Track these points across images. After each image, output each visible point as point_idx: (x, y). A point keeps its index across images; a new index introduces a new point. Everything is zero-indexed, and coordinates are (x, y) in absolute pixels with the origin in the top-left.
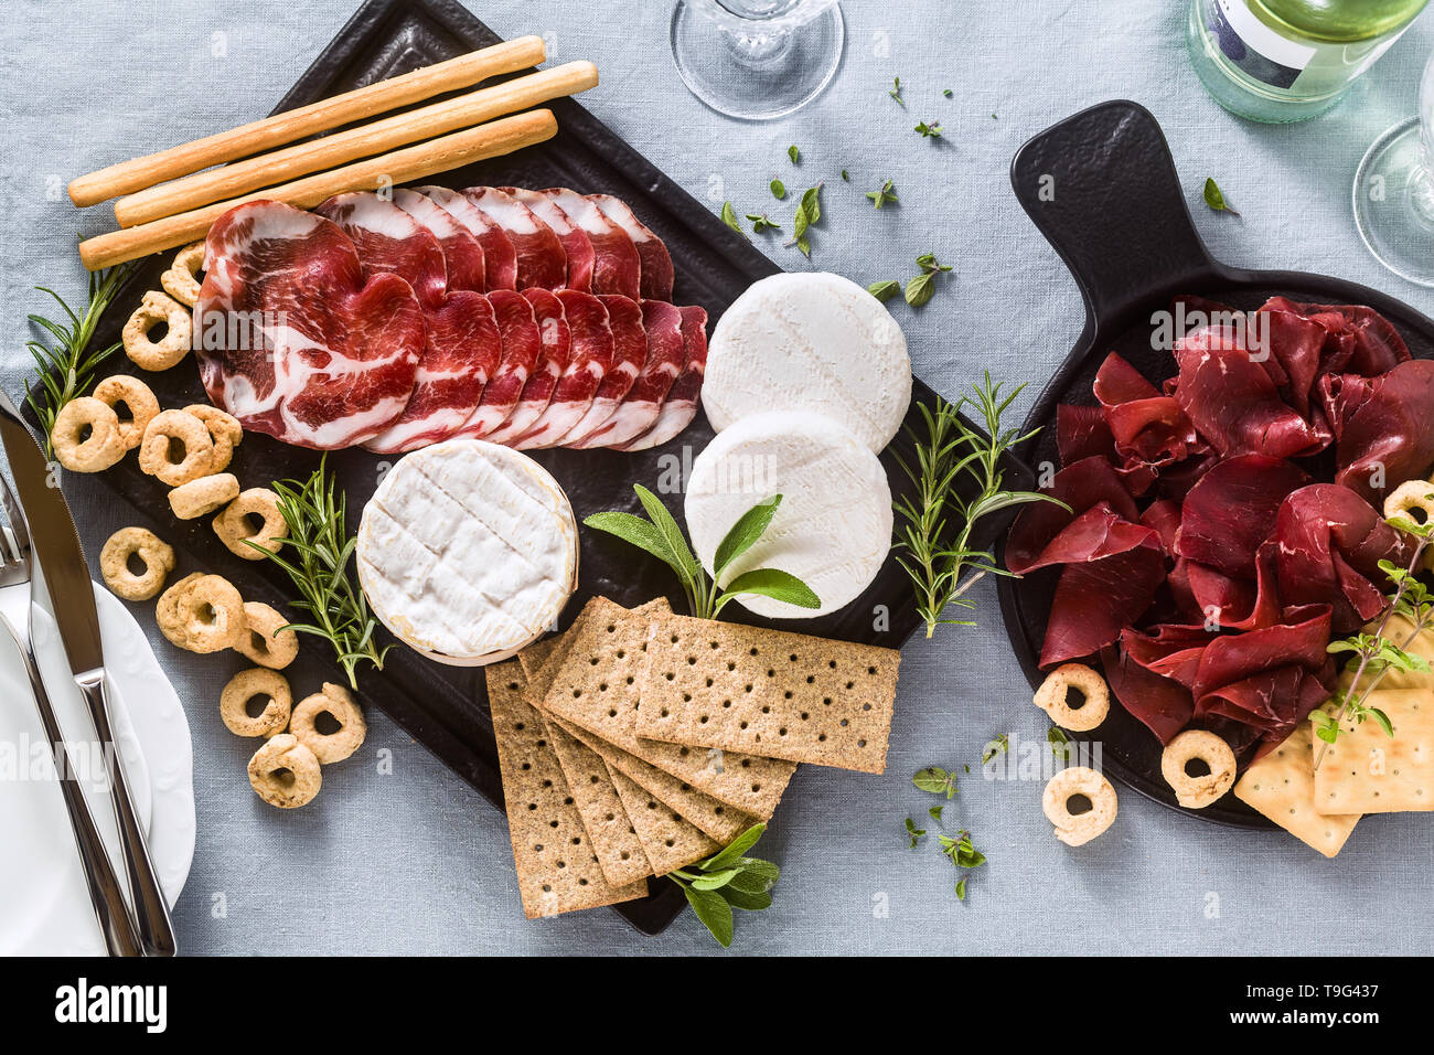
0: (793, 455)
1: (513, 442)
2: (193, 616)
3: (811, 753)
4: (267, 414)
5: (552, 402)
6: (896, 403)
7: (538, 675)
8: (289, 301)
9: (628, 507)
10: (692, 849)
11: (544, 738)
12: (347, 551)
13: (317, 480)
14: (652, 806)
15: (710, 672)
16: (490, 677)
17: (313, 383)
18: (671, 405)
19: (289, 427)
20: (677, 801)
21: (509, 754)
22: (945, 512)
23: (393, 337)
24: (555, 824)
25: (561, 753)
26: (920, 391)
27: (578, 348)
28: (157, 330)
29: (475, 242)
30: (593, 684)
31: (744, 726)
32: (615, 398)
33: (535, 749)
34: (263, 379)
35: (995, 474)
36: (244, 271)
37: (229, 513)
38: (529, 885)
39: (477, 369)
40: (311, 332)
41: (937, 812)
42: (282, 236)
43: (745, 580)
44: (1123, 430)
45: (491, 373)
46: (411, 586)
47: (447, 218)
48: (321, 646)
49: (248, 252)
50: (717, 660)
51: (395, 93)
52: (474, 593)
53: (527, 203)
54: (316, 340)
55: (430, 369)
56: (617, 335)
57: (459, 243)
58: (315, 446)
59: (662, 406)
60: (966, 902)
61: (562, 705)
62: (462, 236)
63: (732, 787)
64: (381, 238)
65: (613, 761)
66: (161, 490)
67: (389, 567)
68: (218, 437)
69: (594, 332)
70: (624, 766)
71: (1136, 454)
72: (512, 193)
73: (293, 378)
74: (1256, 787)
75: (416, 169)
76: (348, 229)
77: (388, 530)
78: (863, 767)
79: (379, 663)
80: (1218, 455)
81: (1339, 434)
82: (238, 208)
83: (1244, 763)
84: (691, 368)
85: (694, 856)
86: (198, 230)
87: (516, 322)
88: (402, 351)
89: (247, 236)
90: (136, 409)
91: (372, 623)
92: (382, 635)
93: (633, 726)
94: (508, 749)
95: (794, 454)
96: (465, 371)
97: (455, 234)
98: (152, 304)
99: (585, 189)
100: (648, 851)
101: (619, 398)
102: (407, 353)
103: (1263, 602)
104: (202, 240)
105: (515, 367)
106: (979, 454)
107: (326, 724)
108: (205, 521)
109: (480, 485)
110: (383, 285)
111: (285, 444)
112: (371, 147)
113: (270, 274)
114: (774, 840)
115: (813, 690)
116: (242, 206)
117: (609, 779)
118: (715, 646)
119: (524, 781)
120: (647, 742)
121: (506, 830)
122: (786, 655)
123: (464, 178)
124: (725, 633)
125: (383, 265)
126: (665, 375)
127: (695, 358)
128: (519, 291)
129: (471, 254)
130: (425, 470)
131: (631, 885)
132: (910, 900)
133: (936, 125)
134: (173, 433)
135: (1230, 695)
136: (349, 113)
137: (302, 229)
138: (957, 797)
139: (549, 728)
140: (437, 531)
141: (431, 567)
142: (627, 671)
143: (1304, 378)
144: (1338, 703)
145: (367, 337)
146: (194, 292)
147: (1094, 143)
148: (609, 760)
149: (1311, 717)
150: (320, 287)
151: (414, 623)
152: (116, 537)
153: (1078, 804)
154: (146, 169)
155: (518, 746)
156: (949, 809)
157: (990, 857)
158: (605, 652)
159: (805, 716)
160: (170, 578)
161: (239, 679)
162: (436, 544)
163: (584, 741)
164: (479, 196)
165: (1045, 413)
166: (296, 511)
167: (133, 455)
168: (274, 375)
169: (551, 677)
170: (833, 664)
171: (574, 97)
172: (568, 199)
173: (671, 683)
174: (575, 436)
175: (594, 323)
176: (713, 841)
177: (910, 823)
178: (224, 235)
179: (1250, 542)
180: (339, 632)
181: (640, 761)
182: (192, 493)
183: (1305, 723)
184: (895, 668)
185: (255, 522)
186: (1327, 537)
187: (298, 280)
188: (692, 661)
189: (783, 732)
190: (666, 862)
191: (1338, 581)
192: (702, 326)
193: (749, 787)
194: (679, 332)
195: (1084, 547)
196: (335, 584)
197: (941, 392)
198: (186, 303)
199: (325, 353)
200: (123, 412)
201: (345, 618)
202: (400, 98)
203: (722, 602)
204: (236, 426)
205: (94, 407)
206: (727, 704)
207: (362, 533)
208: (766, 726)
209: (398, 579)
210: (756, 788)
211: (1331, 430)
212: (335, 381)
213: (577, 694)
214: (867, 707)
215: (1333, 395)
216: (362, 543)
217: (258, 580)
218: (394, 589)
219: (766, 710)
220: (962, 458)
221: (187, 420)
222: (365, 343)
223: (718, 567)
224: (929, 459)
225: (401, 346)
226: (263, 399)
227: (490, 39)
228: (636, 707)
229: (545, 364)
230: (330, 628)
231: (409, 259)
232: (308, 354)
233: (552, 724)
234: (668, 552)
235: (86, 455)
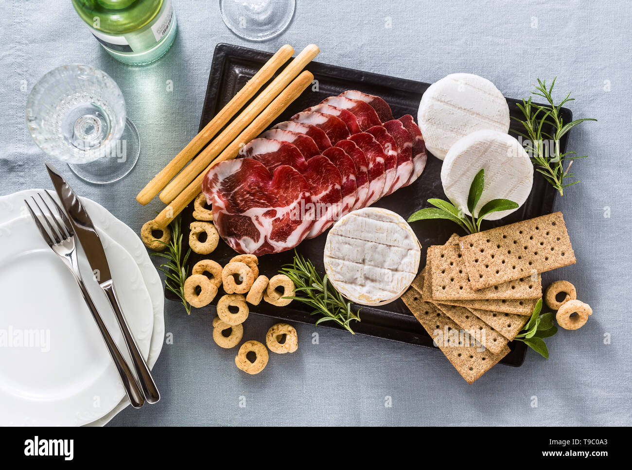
0: (479, 151)
1: (364, 205)
4: (263, 246)
5: (370, 182)
7: (424, 289)
8: (247, 198)
9: (421, 206)
10: (518, 324)
11: (438, 312)
12: (325, 281)
13: (297, 260)
14: (495, 315)
15: (491, 252)
16: (404, 300)
17: (275, 224)
18: (415, 159)
19: (275, 246)
20: (504, 308)
21: (429, 325)
23: (295, 190)
25: (449, 314)
26: (509, 101)
27: (369, 155)
28: (202, 237)
29: (305, 136)
30: (447, 281)
31: (514, 268)
32: (393, 167)
33: (437, 318)
34: (254, 234)
36: (224, 195)
37: (269, 291)
38: (464, 372)
39: (335, 185)
40: (263, 205)
42: (231, 174)
43: (486, 209)
45: (340, 183)
46: (359, 282)
47: (290, 133)
49: (221, 187)
50: (492, 246)
51: (244, 96)
52: (386, 271)
53: (318, 111)
54: (266, 207)
55: (316, 195)
56: (381, 142)
57: (300, 140)
58: (289, 248)
59: (412, 161)
61: (440, 295)
62: (300, 137)
63: (522, 291)
64: (269, 154)
65: (471, 306)
67: (347, 278)
68: (251, 265)
69: (372, 146)
70: (477, 306)
72: (310, 110)
73: (266, 227)
75: (267, 121)
76: (254, 158)
77: (339, 265)
78: (567, 263)
79: (358, 319)
82: (208, 173)
84: (417, 140)
85: (521, 325)
86: (197, 189)
87: (339, 158)
88: (302, 193)
89: (217, 182)
90: (213, 272)
91: (349, 304)
92: (355, 307)
93: (471, 288)
94: (426, 323)
95: (482, 149)
96: (330, 188)
97: (296, 138)
98: (195, 228)
99: (337, 94)
100: (503, 334)
101: (395, 166)
102: (304, 194)
104: (201, 192)
105: (348, 176)
106: (548, 113)
108: (263, 301)
109: (364, 228)
110: (281, 172)
111: (277, 254)
112: (247, 122)
113: (234, 191)
115: (534, 241)
116: (209, 171)
117: (473, 314)
118: (488, 241)
120: (478, 290)
121: (443, 356)
122: (518, 232)
123: (289, 113)
124: (490, 234)
125: (276, 164)
126: (408, 148)
127: (416, 135)
128: (333, 146)
129: (308, 142)
130: (340, 233)
131: (502, 350)
134: (233, 272)
136: (231, 113)
137: (237, 167)
139: (439, 307)
140: (357, 254)
141: (363, 270)
142: (458, 269)
145: (285, 195)
146: (210, 214)
150: (256, 186)
151: (368, 295)
154: (164, 176)
155: (430, 321)
158: (445, 266)
159: (536, 253)
162: (359, 260)
163: (456, 305)
164: (298, 118)
166: (295, 277)
167: (221, 289)
168: (257, 229)
169: (430, 287)
170: (537, 229)
171: (313, 60)
172: (333, 101)
173: (478, 263)
174: (386, 190)
175: (369, 142)
176: (525, 316)
178: (209, 186)
180: (336, 315)
181: (481, 300)
184: (562, 219)
185: (280, 290)
187: (246, 188)
188: (482, 251)
189: (531, 263)
190: (511, 334)
192: (413, 121)
193: (528, 287)
194: (404, 128)
196: (326, 296)
198: (208, 220)
199: (273, 210)
201: (336, 309)
202: (246, 98)
203: (479, 223)
204: (255, 257)
205: (197, 278)
206: (504, 262)
207: (328, 272)
208: (523, 264)
209: (353, 281)
212: (283, 219)
213: (444, 288)
214: (559, 239)
216: (331, 275)
218: (353, 286)
219: (520, 258)
221: (235, 264)
222: (286, 198)
223: (471, 210)
225: (300, 192)
226: (258, 241)
227: (269, 56)
228: (469, 280)
229: (359, 169)
230: (332, 315)
231: (284, 157)
232: (266, 214)
233: (440, 305)
234: (446, 214)
235: (203, 298)
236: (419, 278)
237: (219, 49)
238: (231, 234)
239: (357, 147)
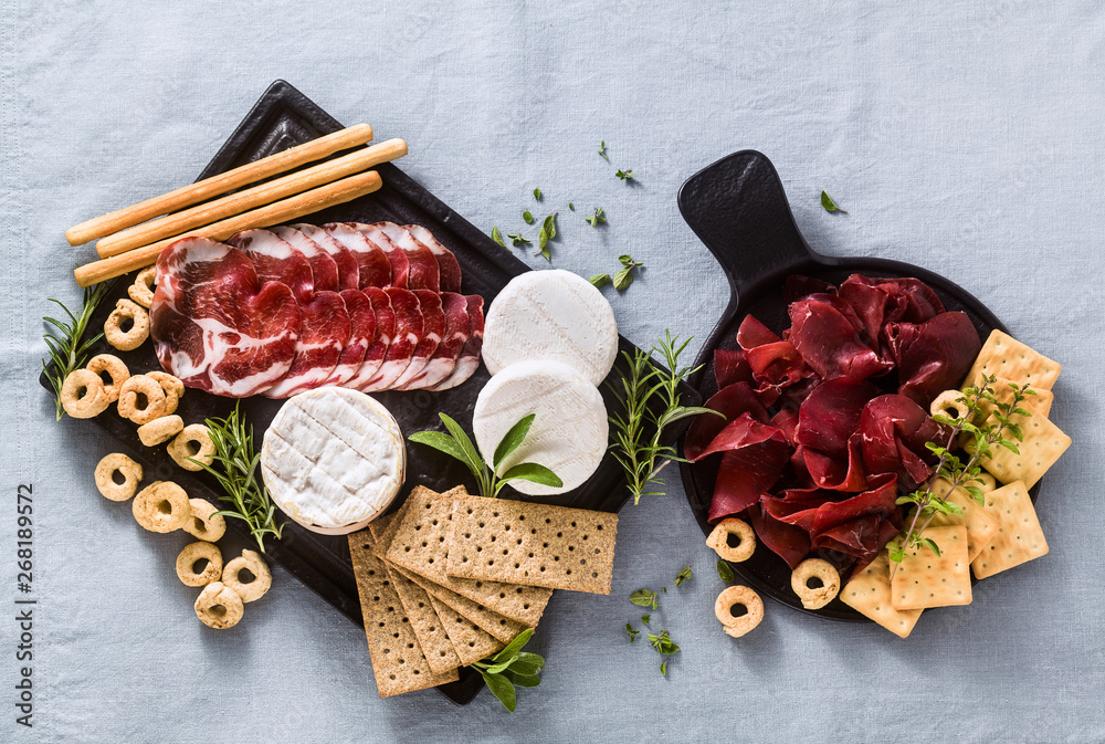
0: (541, 388)
1: (361, 388)
2: (157, 509)
3: (561, 582)
4: (200, 376)
5: (385, 361)
6: (608, 352)
7: (381, 538)
8: (212, 302)
9: (436, 427)
10: (486, 648)
11: (387, 579)
12: (255, 462)
13: (234, 417)
14: (459, 621)
15: (494, 532)
16: (351, 541)
17: (229, 354)
18: (463, 360)
19: (214, 384)
20: (475, 616)
21: (366, 591)
22: (643, 421)
23: (280, 323)
24: (396, 635)
25: (398, 589)
26: (624, 344)
27: (400, 325)
28: (126, 324)
29: (331, 258)
30: (418, 542)
31: (517, 566)
32: (426, 356)
33: (382, 586)
34: (197, 355)
35: (675, 397)
36: (181, 283)
37: (177, 441)
38: (382, 676)
39: (335, 342)
40: (227, 322)
41: (646, 619)
42: (206, 260)
43: (514, 471)
44: (759, 364)
45: (344, 344)
46: (296, 483)
47: (312, 244)
48: (240, 526)
49: (184, 271)
50: (498, 525)
51: (276, 164)
52: (338, 486)
53: (364, 233)
54: (230, 327)
55: (305, 342)
56: (426, 315)
57: (320, 260)
58: (232, 395)
59: (456, 361)
60: (667, 677)
61: (398, 557)
62: (322, 255)
63: (511, 606)
64: (270, 258)
65: (432, 592)
66: (132, 427)
67: (282, 471)
68: (168, 392)
69: (411, 314)
70: (440, 595)
71: (767, 380)
72: (354, 226)
73: (216, 351)
74: (854, 594)
75: (291, 213)
76: (248, 254)
77: (281, 447)
78: (596, 590)
79: (279, 535)
80: (820, 378)
81: (899, 362)
82: (176, 242)
83: (845, 580)
84: (475, 335)
85: (488, 652)
86: (151, 258)
87: (360, 310)
88: (286, 331)
89: (183, 261)
90: (114, 376)
91: (272, 508)
92: (280, 516)
93: (444, 568)
94: (366, 588)
95: (542, 386)
96: (328, 343)
97: (318, 254)
98: (123, 307)
99: (402, 222)
100: (457, 650)
101: (429, 356)
103: (852, 472)
104: (154, 264)
105: (360, 339)
106: (664, 383)
107: (245, 576)
108: (162, 448)
109: (339, 416)
110: (273, 289)
111: (212, 395)
112: (261, 200)
113: (198, 285)
114: (540, 640)
115: (561, 541)
116: (178, 241)
117: (431, 605)
118: (496, 515)
119: (376, 608)
120: (452, 578)
121: (365, 642)
122: (543, 519)
123: (323, 217)
124: (502, 506)
125: (272, 276)
126: (458, 341)
127: (476, 329)
128: (361, 289)
129: (329, 267)
130: (303, 407)
131: (447, 673)
132: (631, 677)
133: (630, 172)
134: (139, 390)
135: (835, 536)
136: (246, 179)
137: (219, 255)
138: (659, 609)
139: (390, 573)
140: (313, 447)
141: (310, 470)
142: (440, 533)
143: (874, 330)
144: (904, 536)
145: (263, 323)
146: (150, 298)
147: (730, 178)
148: (430, 591)
149: (887, 547)
150: (231, 292)
151: (299, 507)
152: (105, 460)
153: (738, 610)
154: (117, 219)
155: (371, 585)
156: (654, 617)
157: (683, 647)
158: (425, 521)
159: (557, 559)
160: (141, 485)
161: (187, 549)
162: (312, 455)
163: (413, 580)
164: (333, 229)
165: (707, 356)
166: (221, 438)
167: (113, 406)
168: (203, 350)
169: (391, 539)
170: (574, 524)
171: (393, 162)
172: (391, 229)
173: (468, 539)
174: (400, 383)
175: (410, 308)
176: (499, 642)
177: (629, 627)
178: (168, 260)
179: (844, 435)
180: (252, 515)
181: (450, 591)
182: (155, 427)
183: (885, 551)
184: (615, 525)
185: (194, 446)
186: (892, 429)
187: (217, 288)
188: (482, 525)
189: (543, 569)
190: (470, 657)
191: (900, 458)
192: (481, 308)
193: (522, 606)
194: (466, 312)
195: (732, 442)
196: (248, 485)
197: (638, 344)
198: (145, 305)
199: (236, 334)
200: (106, 378)
201: (255, 507)
203: (500, 486)
204: (180, 384)
205: (88, 375)
206: (506, 552)
207: (264, 450)
208: (532, 566)
209: (288, 479)
210: (526, 607)
211: (894, 359)
212: (243, 353)
213: (408, 549)
214: (598, 551)
215: (894, 336)
216: (264, 456)
217: (197, 484)
218: (286, 485)
219: (531, 555)
220: (653, 386)
221: (148, 381)
222: (262, 327)
223: (495, 464)
224: (629, 388)
225: (285, 328)
226: (197, 366)
227: (337, 127)
228: (446, 556)
229: (379, 336)
230: (245, 513)
231: (289, 272)
232: (225, 335)
233: (392, 570)
234: (464, 455)
235: (82, 406)
236: (384, 520)
237: (277, 87)
238: (166, 339)
239: (390, 305)
